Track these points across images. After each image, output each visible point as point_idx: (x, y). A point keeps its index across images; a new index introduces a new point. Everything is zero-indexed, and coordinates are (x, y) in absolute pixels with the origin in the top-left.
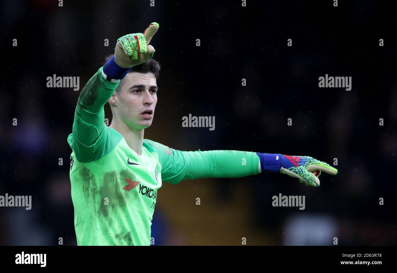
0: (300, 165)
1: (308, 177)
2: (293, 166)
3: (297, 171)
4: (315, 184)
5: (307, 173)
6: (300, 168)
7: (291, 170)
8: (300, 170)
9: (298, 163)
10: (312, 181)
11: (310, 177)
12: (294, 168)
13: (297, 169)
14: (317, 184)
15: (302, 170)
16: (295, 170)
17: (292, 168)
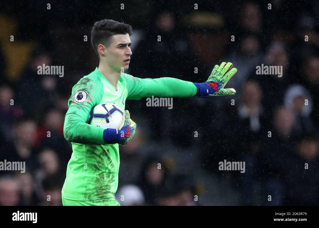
0: (219, 89)
1: (228, 93)
2: (215, 92)
3: (220, 93)
4: (233, 93)
5: (226, 91)
6: (221, 91)
7: (215, 94)
8: (222, 92)
9: (217, 88)
10: (231, 93)
11: (228, 92)
12: (217, 92)
13: (219, 93)
14: (234, 93)
15: (222, 91)
16: (218, 93)
17: (215, 93)
